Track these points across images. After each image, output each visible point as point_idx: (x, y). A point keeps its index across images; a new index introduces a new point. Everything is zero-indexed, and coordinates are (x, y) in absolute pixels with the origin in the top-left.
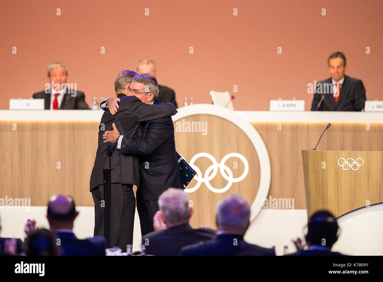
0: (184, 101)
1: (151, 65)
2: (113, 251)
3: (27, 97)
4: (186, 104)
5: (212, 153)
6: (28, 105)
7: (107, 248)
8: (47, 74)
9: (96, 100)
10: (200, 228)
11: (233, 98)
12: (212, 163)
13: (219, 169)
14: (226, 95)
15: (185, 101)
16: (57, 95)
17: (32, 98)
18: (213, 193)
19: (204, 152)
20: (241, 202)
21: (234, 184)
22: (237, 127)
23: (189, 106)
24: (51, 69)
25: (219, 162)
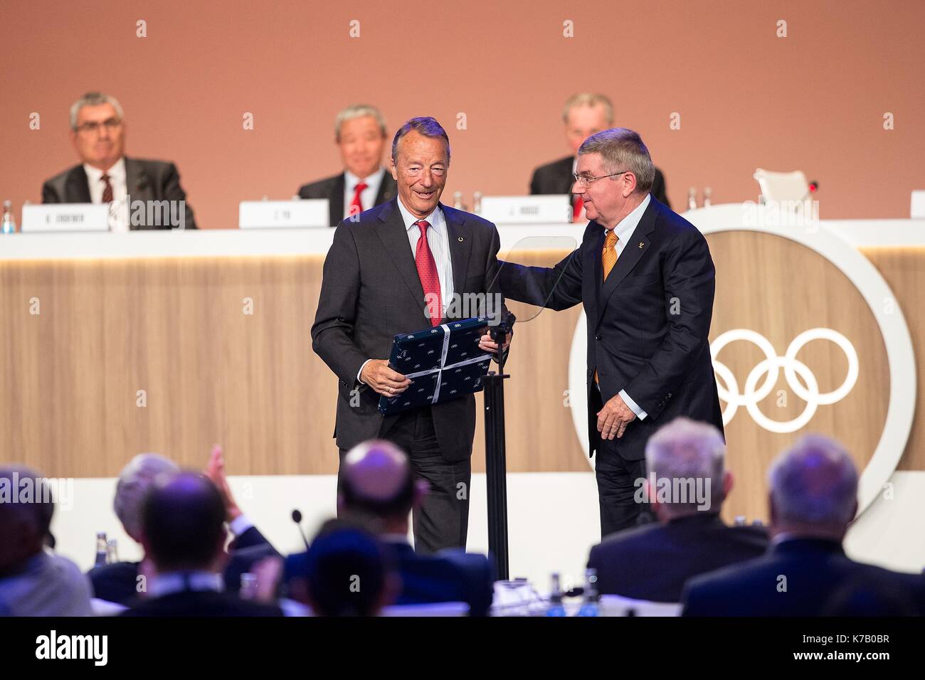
0: (689, 197)
1: (600, 107)
2: (513, 588)
3: (284, 197)
4: (693, 204)
5: (762, 330)
6: (287, 214)
7: (496, 580)
8: (333, 137)
9: (462, 198)
10: (737, 523)
11: (814, 186)
12: (761, 356)
13: (781, 370)
14: (797, 180)
15: (690, 199)
16: (360, 188)
17: (296, 197)
18: (768, 433)
19: (743, 327)
20: (834, 456)
21: (821, 409)
22: (827, 262)
23: (701, 211)
24: (343, 123)
25: (782, 352)
